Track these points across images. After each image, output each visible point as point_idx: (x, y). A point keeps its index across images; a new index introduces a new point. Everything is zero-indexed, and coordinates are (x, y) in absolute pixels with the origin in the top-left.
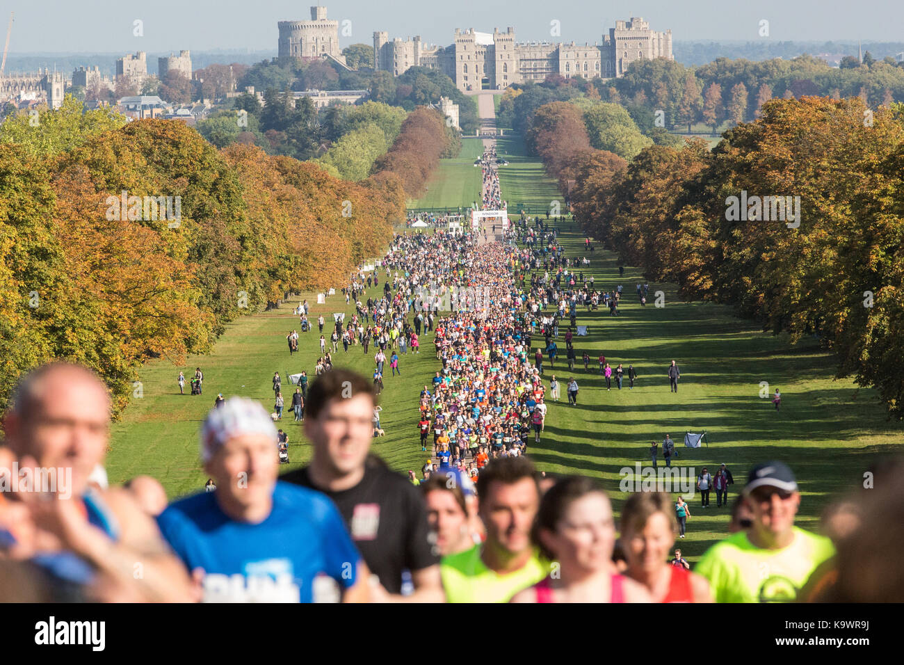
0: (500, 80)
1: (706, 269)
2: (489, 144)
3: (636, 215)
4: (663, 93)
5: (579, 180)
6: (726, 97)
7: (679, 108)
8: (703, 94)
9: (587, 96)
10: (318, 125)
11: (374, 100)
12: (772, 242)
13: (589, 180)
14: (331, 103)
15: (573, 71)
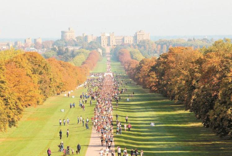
0: (111, 44)
1: (156, 86)
2: (109, 59)
3: (141, 74)
4: (147, 47)
5: (129, 66)
6: (162, 48)
7: (151, 50)
8: (157, 47)
9: (130, 47)
10: (70, 54)
11: (83, 48)
12: (170, 80)
13: (131, 66)
14: (73, 49)
15: (127, 42)
